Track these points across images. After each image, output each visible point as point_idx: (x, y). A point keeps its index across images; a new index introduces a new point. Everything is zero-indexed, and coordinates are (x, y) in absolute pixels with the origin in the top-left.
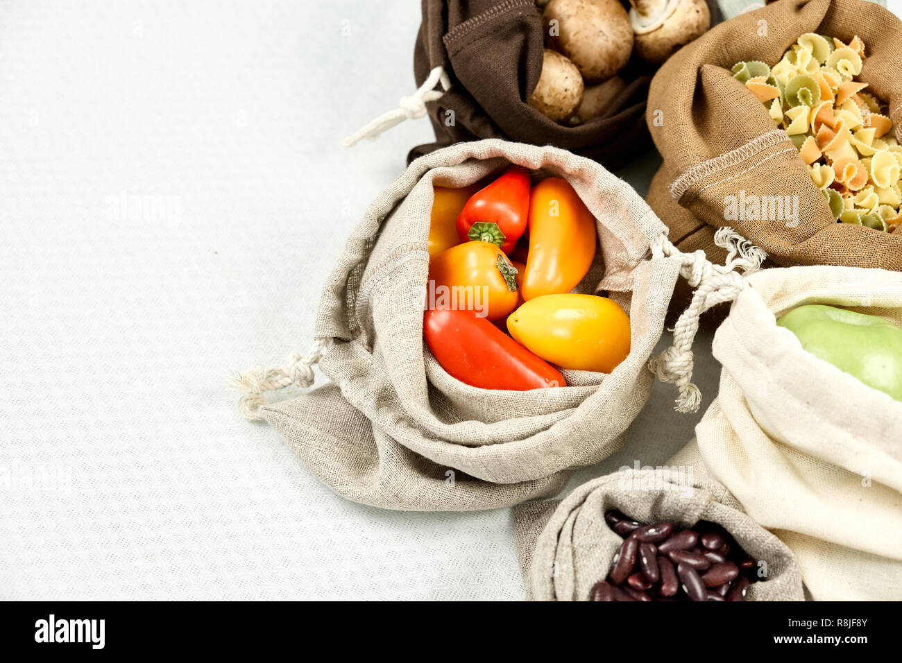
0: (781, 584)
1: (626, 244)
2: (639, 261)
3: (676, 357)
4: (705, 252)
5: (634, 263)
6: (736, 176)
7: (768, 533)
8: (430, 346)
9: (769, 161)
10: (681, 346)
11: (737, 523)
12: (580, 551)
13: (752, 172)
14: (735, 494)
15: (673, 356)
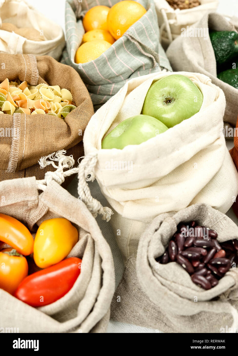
0: (211, 214)
1: (26, 199)
2: (38, 199)
3: (93, 205)
4: (49, 171)
5: (37, 201)
6: (25, 140)
7: (190, 207)
8: (36, 305)
9: (27, 124)
10: (89, 201)
11: (184, 214)
12: (174, 279)
13: (27, 134)
14: (168, 211)
15: (92, 206)
